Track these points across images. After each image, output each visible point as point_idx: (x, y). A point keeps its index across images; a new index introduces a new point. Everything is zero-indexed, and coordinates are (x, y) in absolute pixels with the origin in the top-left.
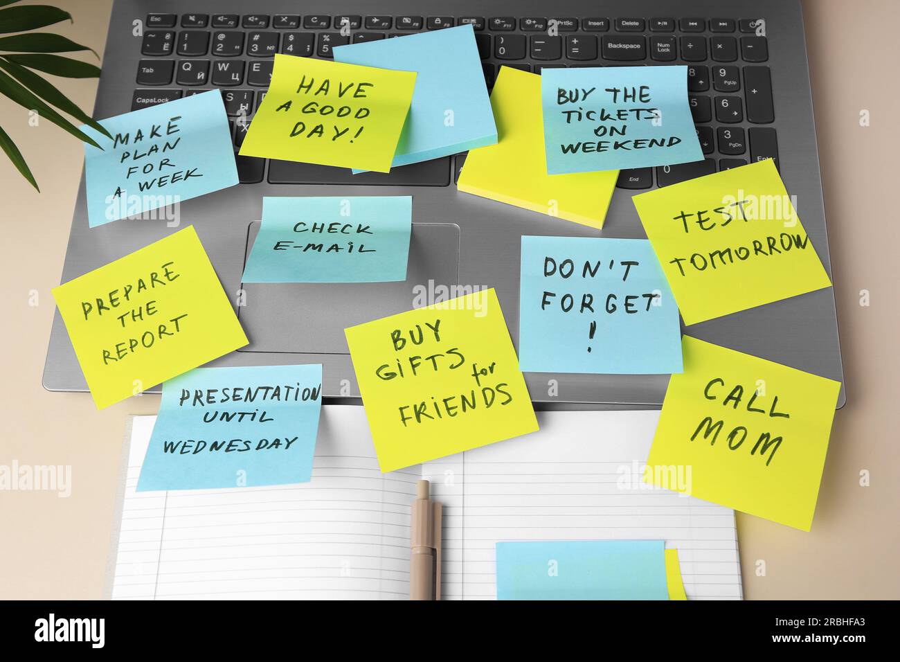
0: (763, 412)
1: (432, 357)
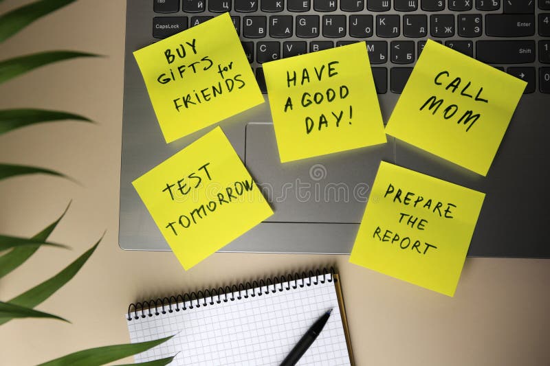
0: (471, 97)
1: (192, 65)
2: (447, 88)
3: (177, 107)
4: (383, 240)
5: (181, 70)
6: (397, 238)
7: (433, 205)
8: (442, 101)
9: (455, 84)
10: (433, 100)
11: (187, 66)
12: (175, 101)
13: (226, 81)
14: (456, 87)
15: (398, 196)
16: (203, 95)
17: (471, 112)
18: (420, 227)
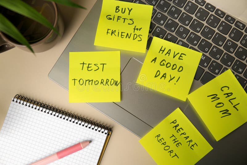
0: (232, 104)
1: (125, 19)
2: (224, 94)
3: (107, 33)
4: (158, 141)
5: (119, 18)
6: (165, 144)
7: (188, 140)
8: (219, 98)
9: (229, 95)
10: (215, 96)
11: (122, 18)
12: (108, 29)
13: (134, 34)
14: (229, 96)
15: (176, 126)
16: (122, 34)
17: (228, 111)
18: (177, 145)
